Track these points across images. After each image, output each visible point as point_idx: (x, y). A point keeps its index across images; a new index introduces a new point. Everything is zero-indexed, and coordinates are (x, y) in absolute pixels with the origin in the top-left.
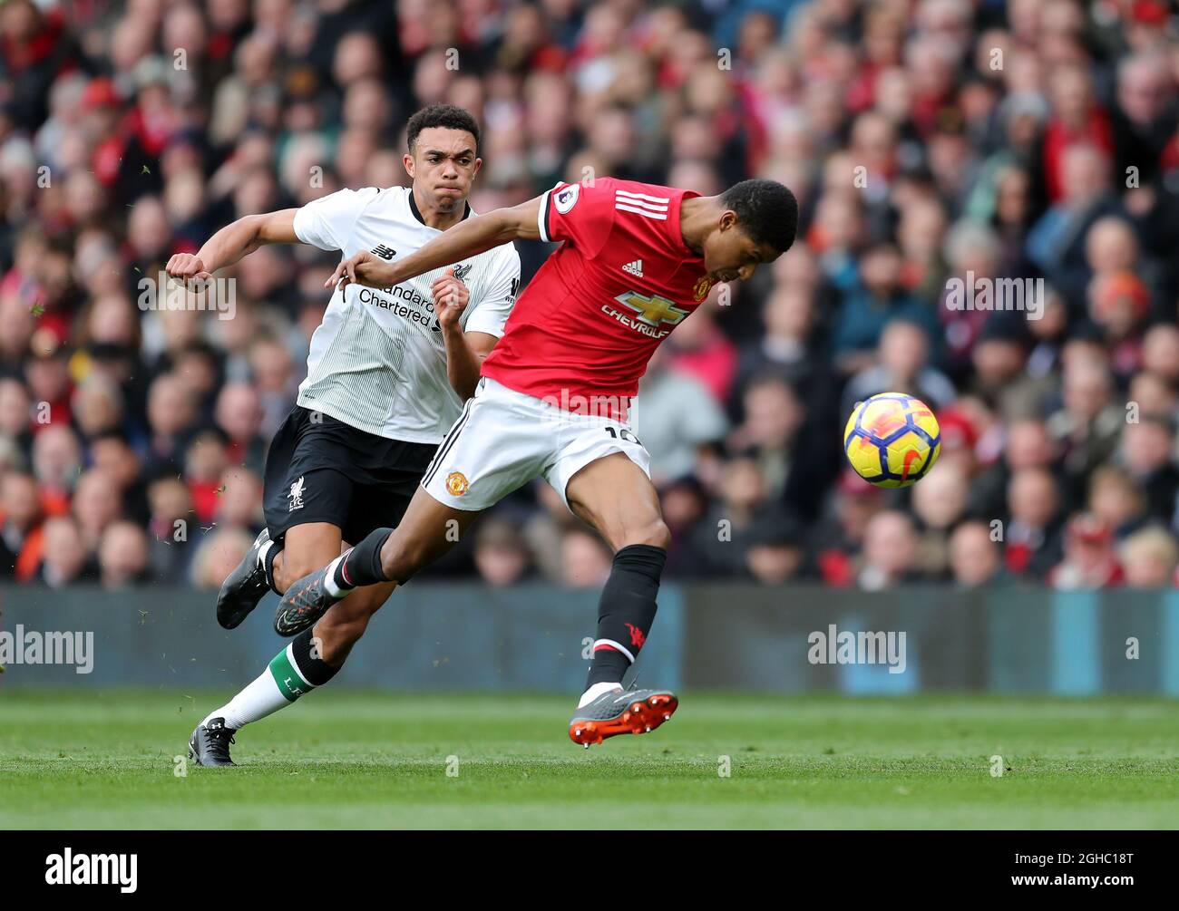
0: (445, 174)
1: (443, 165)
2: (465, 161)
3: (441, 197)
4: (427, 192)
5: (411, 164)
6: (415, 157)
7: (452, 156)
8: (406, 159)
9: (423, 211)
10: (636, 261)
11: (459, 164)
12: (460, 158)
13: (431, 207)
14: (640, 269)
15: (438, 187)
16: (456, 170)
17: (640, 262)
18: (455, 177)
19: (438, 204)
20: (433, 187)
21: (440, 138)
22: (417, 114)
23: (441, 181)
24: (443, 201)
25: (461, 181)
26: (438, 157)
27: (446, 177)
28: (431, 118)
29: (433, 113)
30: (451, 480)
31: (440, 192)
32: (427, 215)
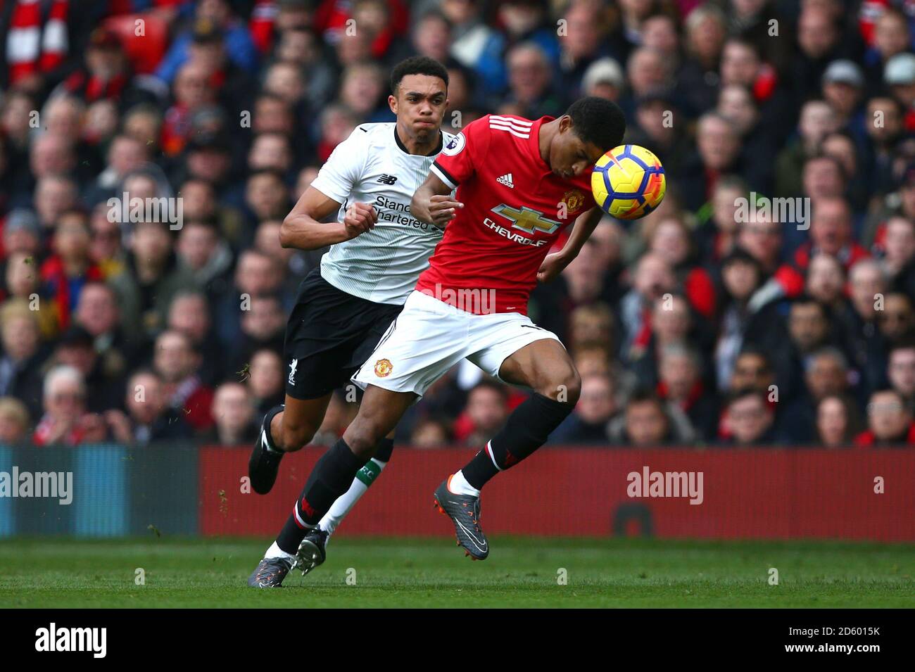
0: (421, 111)
1: (420, 105)
2: (437, 101)
3: (418, 130)
4: (408, 126)
5: (394, 104)
6: (397, 98)
7: (428, 97)
8: (391, 99)
9: (406, 142)
10: (507, 174)
11: (433, 104)
12: (435, 99)
13: (411, 138)
14: (511, 181)
15: (416, 121)
16: (431, 108)
17: (510, 175)
18: (430, 114)
19: (416, 135)
20: (412, 122)
21: (419, 83)
22: (400, 64)
23: (418, 116)
24: (420, 133)
25: (434, 116)
26: (416, 98)
27: (423, 113)
28: (411, 67)
29: (413, 63)
30: (379, 366)
31: (418, 125)
32: (409, 145)
